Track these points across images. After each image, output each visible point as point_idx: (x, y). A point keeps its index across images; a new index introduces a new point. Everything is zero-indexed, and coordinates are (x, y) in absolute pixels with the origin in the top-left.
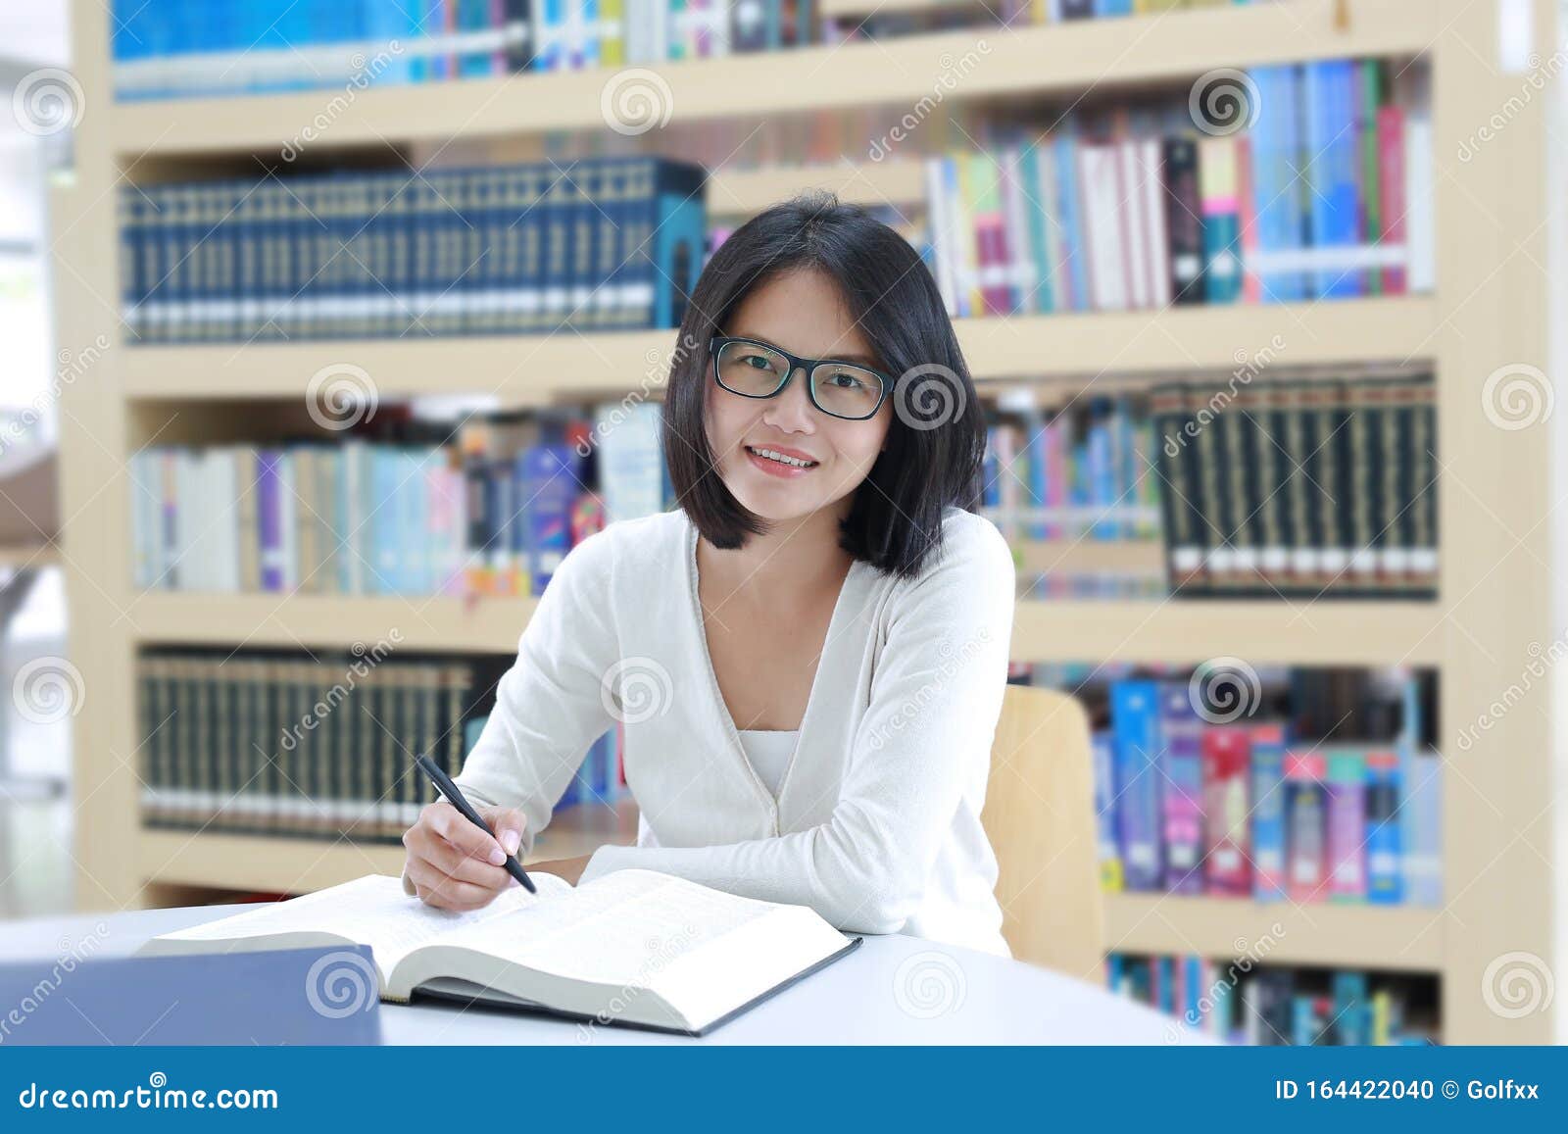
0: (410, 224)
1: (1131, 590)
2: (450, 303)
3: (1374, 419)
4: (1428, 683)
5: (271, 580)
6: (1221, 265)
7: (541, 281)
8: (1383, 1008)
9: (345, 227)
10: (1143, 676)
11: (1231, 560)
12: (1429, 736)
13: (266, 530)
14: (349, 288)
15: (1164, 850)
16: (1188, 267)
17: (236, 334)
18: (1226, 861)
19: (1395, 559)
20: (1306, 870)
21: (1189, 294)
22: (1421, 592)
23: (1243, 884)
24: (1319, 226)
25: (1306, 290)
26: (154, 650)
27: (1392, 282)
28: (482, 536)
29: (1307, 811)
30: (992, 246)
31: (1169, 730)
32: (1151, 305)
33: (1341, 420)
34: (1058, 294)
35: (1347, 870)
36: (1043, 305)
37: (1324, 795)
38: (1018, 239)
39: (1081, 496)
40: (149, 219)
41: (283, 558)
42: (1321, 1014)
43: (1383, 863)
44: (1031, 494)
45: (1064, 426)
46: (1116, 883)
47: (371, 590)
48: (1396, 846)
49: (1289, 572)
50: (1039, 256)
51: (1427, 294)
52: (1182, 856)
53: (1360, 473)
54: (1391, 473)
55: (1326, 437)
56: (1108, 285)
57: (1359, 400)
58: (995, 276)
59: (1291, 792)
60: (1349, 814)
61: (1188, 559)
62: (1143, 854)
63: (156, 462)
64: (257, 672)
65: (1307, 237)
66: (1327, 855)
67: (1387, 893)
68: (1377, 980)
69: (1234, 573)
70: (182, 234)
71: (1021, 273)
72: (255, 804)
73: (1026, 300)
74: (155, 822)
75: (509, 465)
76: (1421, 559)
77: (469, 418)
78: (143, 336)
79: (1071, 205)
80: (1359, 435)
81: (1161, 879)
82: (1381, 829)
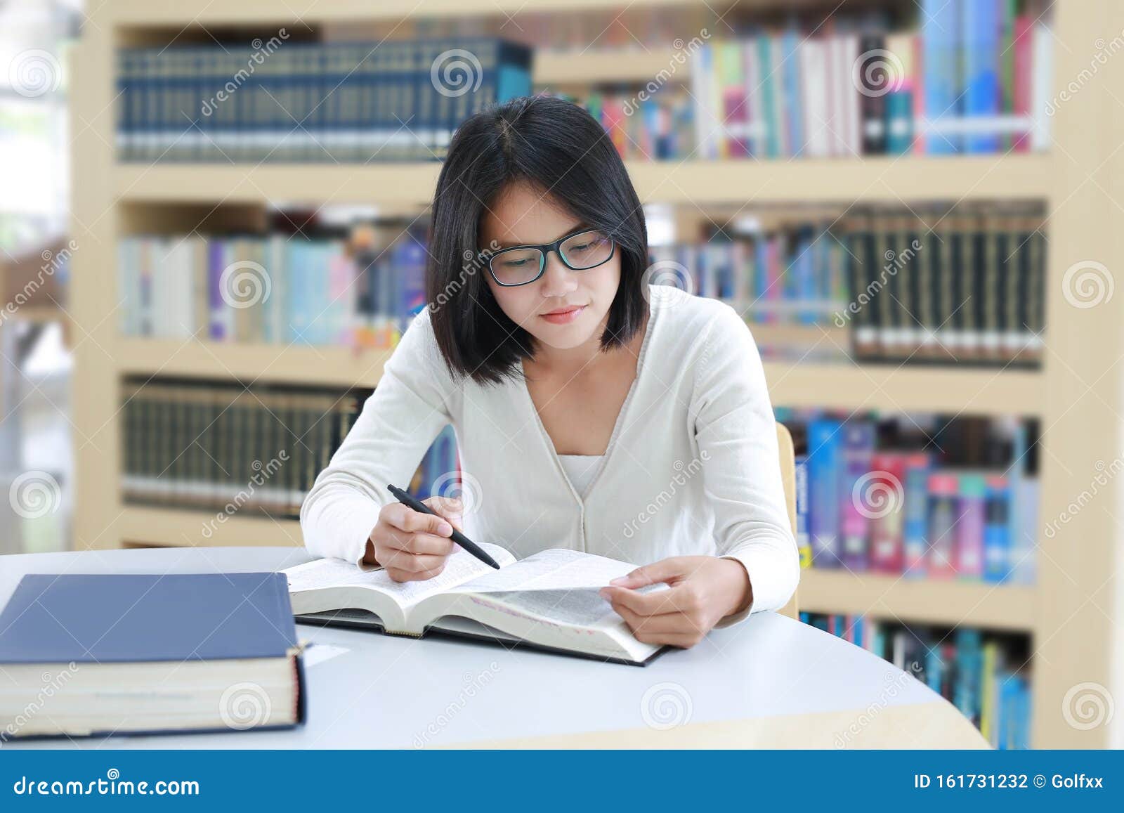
0: (323, 82)
1: (824, 357)
2: (349, 139)
3: (1002, 241)
4: (1033, 429)
5: (216, 332)
6: (898, 127)
7: (415, 124)
8: (991, 655)
9: (276, 83)
10: (831, 418)
11: (896, 338)
12: (1032, 465)
13: (213, 297)
14: (277, 125)
15: (841, 539)
16: (874, 129)
17: (196, 157)
18: (885, 549)
19: (1013, 341)
20: (941, 557)
21: (875, 147)
22: (1029, 363)
23: (896, 565)
24: (970, 101)
25: (958, 147)
26: (133, 379)
27: (1019, 143)
28: (367, 305)
29: (943, 516)
30: (736, 109)
31: (849, 456)
32: (847, 155)
33: (979, 241)
34: (781, 143)
35: (970, 558)
36: (771, 151)
37: (956, 505)
38: (755, 104)
39: (791, 292)
40: (136, 73)
41: (225, 317)
42: (947, 658)
43: (995, 554)
44: (756, 289)
45: (780, 244)
46: (807, 562)
47: (288, 339)
48: (1005, 542)
49: (938, 348)
50: (768, 116)
51: (1045, 153)
52: (855, 544)
53: (991, 278)
54: (1013, 279)
55: (967, 251)
56: (816, 138)
57: (993, 226)
58: (737, 130)
59: (932, 503)
60: (972, 520)
61: (866, 336)
62: (827, 543)
63: (136, 247)
64: (204, 397)
65: (960, 108)
66: (956, 545)
67: (996, 575)
68: (988, 636)
69: (899, 346)
70: (159, 84)
71: (755, 129)
72: (202, 489)
73: (759, 148)
74: (132, 500)
75: (388, 256)
76: (1031, 341)
77: (359, 222)
78: (130, 156)
79: (793, 82)
80: (991, 251)
81: (840, 561)
82: (995, 530)
